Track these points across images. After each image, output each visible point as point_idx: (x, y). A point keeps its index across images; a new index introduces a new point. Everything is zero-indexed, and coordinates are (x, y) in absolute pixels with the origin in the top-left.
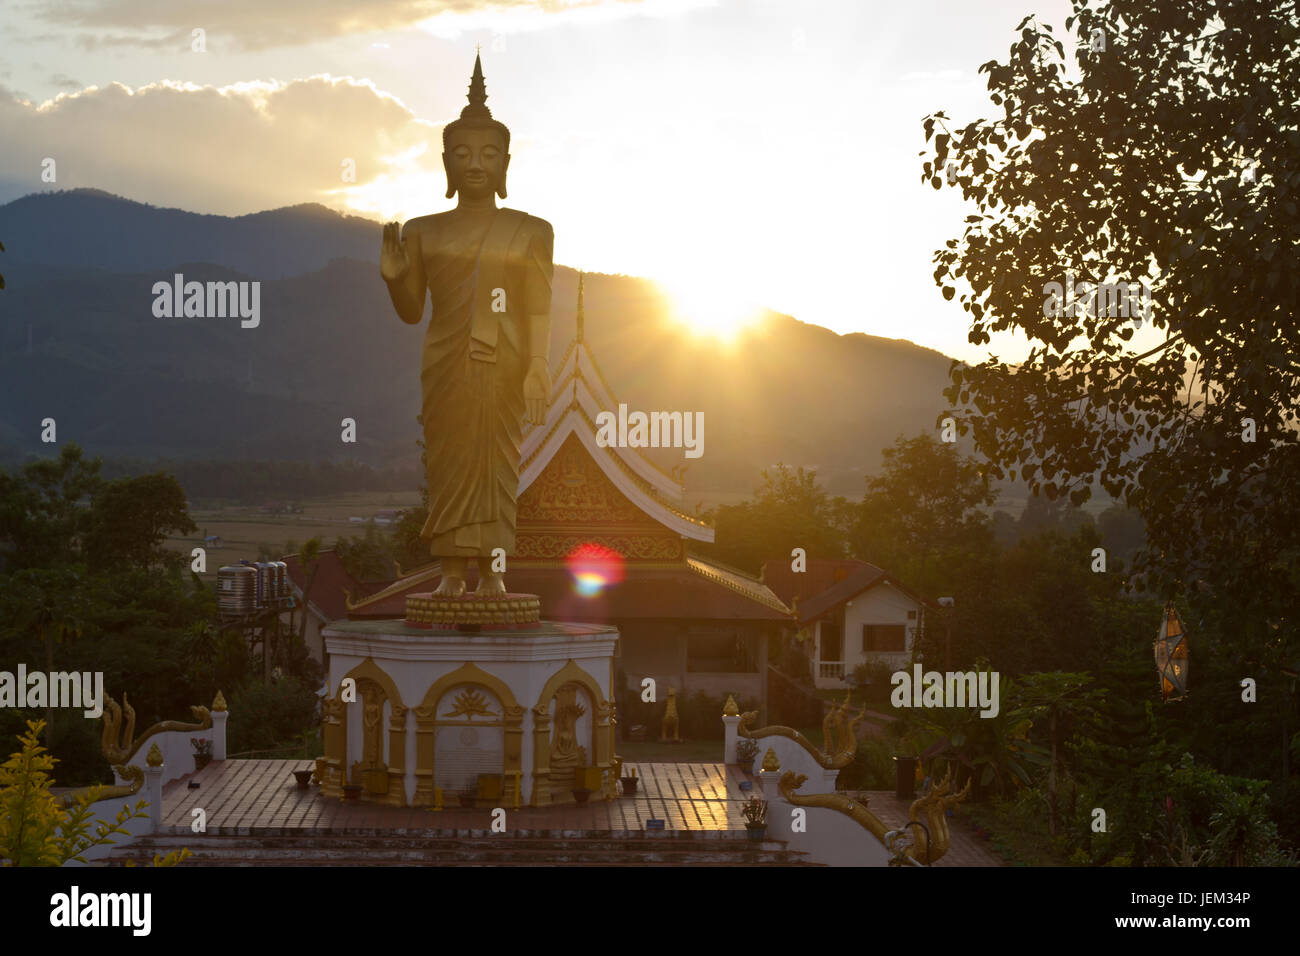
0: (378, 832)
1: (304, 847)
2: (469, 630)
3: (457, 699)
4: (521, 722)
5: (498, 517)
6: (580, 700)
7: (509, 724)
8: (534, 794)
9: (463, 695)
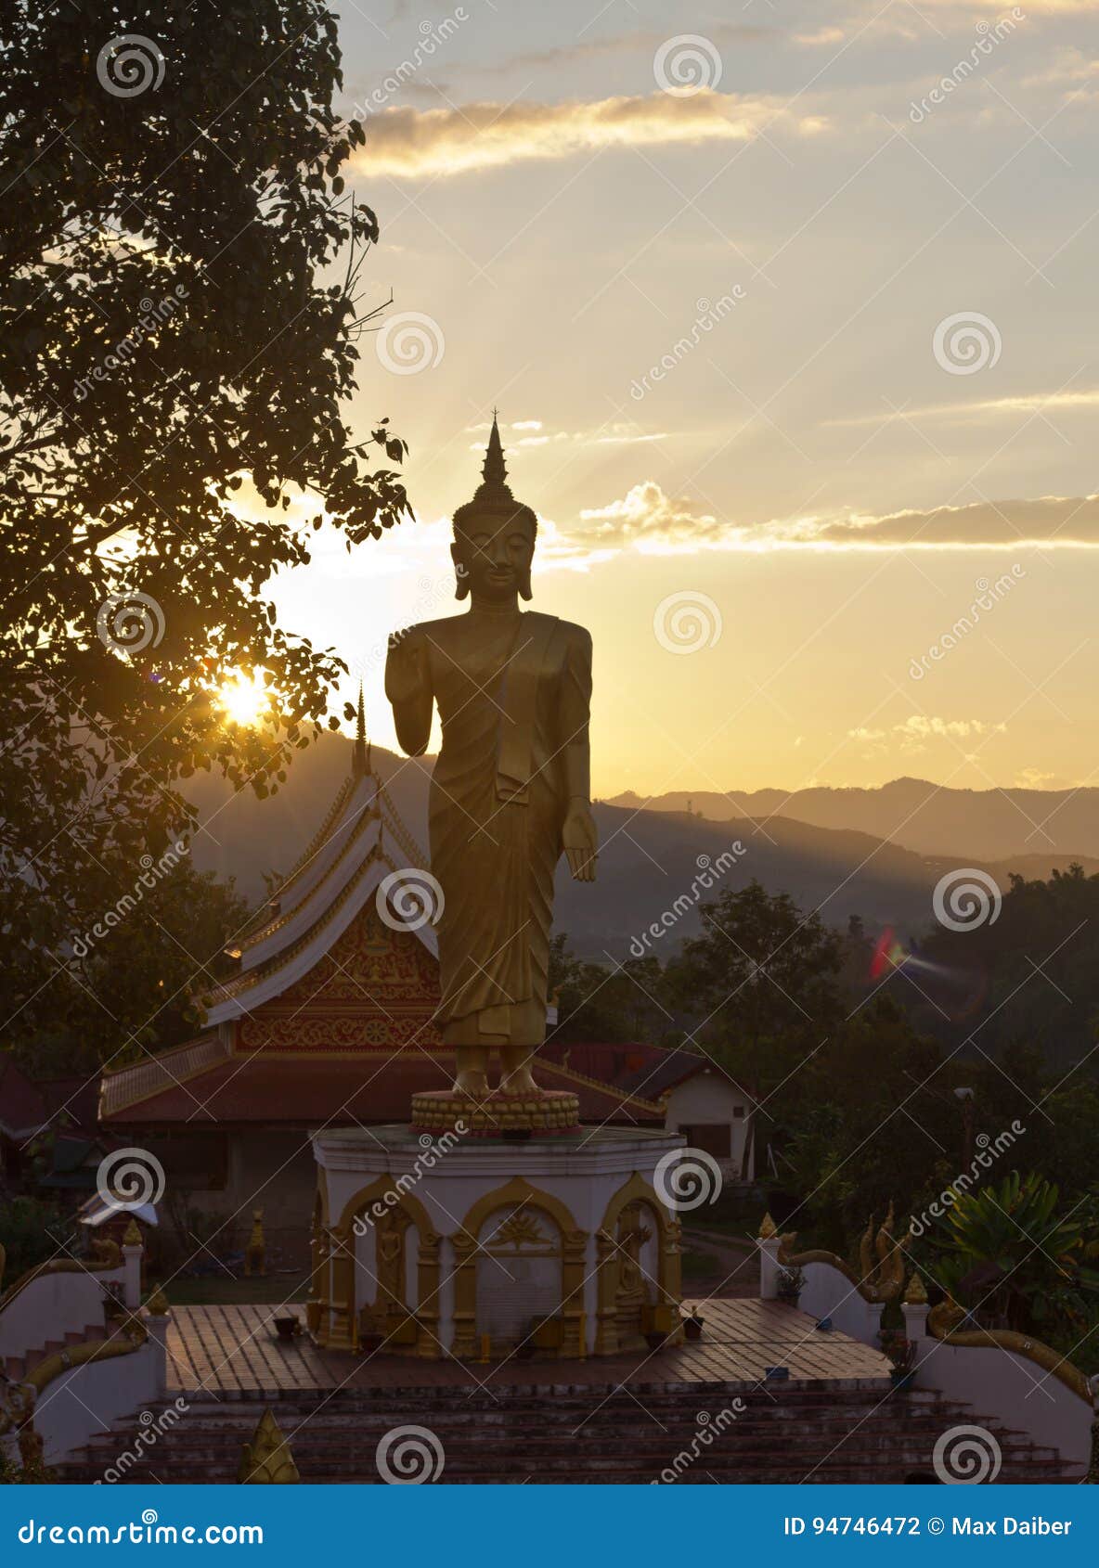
0: (439, 1391)
1: (351, 1412)
2: (518, 1136)
3: (502, 1223)
4: (583, 1250)
6: (644, 1221)
7: (567, 1253)
8: (599, 1338)
9: (509, 1219)
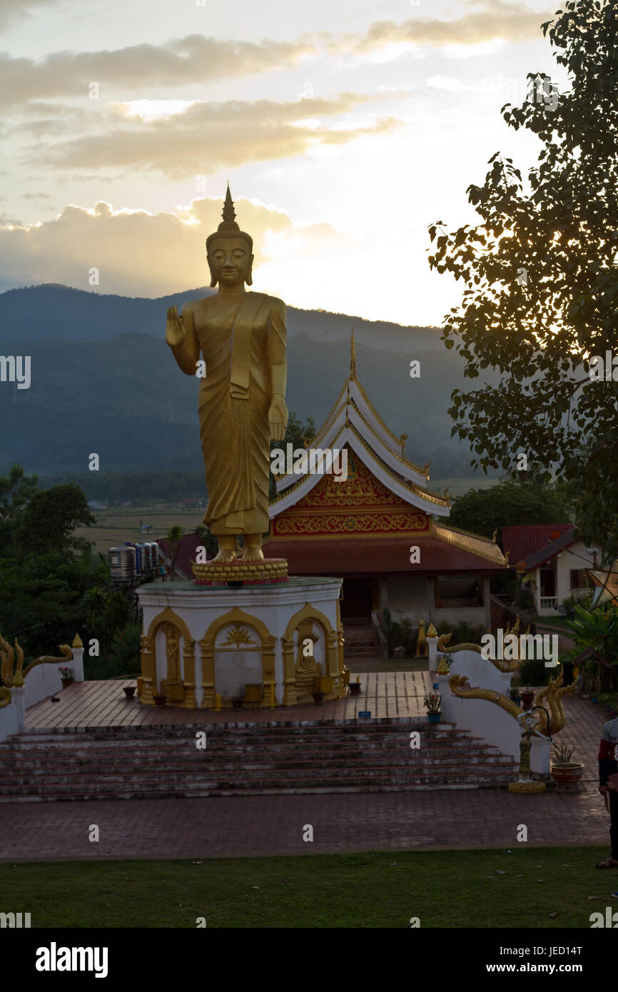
0: (173, 727)
1: (122, 739)
2: (235, 585)
3: (229, 633)
4: (273, 648)
5: (255, 506)
6: (315, 630)
7: (265, 649)
8: (285, 696)
9: (232, 630)
